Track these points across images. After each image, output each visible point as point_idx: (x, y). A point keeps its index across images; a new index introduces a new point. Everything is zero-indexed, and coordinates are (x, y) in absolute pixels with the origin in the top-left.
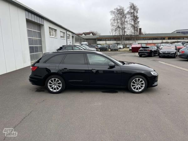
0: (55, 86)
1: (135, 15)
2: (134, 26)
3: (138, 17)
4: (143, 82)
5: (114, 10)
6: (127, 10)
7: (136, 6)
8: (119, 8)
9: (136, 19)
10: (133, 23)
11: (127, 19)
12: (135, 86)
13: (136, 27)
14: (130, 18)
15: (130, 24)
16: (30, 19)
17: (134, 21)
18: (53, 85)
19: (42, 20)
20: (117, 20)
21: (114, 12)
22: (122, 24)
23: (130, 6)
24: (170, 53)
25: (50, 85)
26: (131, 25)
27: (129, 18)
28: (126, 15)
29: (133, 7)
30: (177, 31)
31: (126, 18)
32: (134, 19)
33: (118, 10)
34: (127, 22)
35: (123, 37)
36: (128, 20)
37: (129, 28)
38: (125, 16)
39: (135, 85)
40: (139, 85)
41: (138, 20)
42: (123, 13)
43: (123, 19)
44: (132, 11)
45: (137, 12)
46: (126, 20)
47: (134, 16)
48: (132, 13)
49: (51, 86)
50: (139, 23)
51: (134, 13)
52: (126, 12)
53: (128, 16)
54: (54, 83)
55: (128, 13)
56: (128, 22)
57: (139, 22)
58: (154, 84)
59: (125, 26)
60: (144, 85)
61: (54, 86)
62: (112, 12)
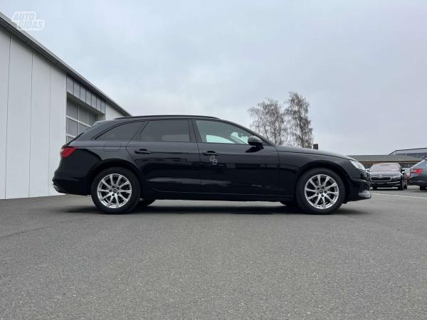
0: (116, 194)
1: (303, 116)
2: (302, 140)
4: (335, 184)
5: (256, 107)
6: (284, 106)
7: (303, 98)
8: (267, 102)
9: (305, 125)
10: (298, 132)
11: (285, 123)
12: (316, 195)
13: (307, 141)
14: (293, 122)
16: (76, 95)
17: (301, 128)
18: (111, 191)
19: (103, 104)
20: (264, 126)
21: (258, 110)
23: (291, 99)
24: (389, 178)
25: (103, 190)
26: (295, 137)
27: (289, 122)
28: (282, 117)
29: (297, 101)
30: (397, 152)
31: (283, 122)
32: (300, 125)
33: (265, 107)
34: (285, 130)
36: (288, 126)
38: (282, 119)
39: (314, 193)
40: (326, 192)
41: (310, 127)
42: (277, 113)
43: (277, 124)
44: (296, 108)
45: (306, 111)
46: (283, 126)
47: (301, 119)
48: (295, 112)
49: (104, 194)
51: (299, 111)
52: (282, 111)
53: (286, 118)
54: (113, 187)
55: (288, 112)
56: (289, 131)
57: (311, 130)
58: (361, 192)
59: (282, 139)
60: (337, 193)
61: (112, 193)
62: (252, 110)
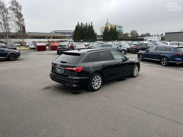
3: (22, 14)
15: (15, 21)
22: (4, 20)
35: (7, 35)
37: (14, 25)
50: (24, 20)
